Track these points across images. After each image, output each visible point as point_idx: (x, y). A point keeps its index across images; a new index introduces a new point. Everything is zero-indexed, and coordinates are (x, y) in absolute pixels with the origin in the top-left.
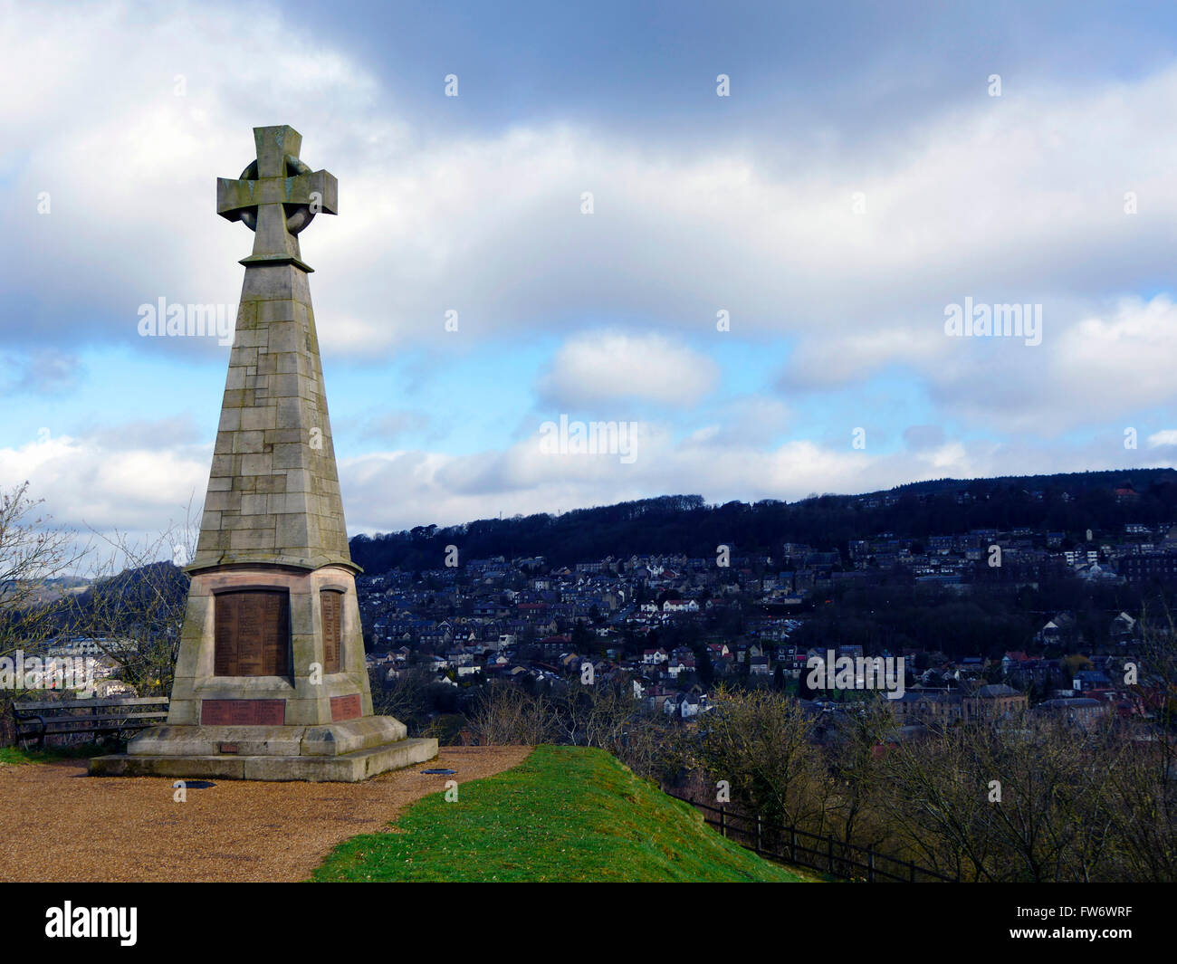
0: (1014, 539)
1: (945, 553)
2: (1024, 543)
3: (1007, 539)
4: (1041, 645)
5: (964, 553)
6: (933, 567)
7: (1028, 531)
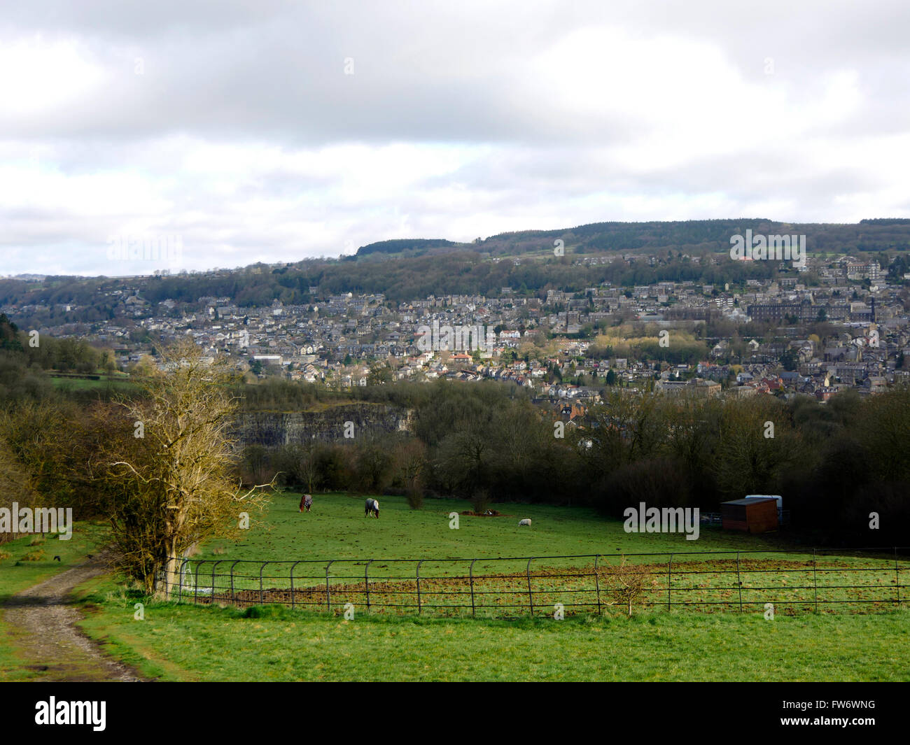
0: (685, 288)
1: (645, 297)
2: (690, 291)
3: (680, 289)
4: (713, 358)
5: (657, 297)
6: (642, 307)
7: (690, 283)
